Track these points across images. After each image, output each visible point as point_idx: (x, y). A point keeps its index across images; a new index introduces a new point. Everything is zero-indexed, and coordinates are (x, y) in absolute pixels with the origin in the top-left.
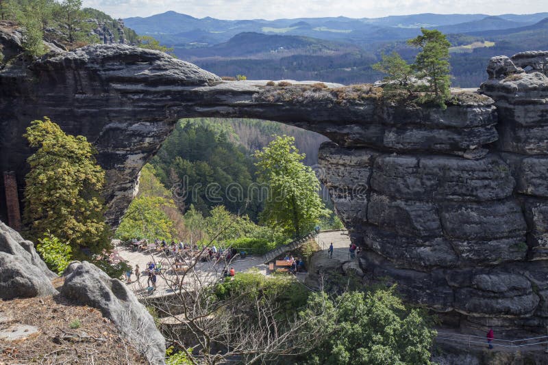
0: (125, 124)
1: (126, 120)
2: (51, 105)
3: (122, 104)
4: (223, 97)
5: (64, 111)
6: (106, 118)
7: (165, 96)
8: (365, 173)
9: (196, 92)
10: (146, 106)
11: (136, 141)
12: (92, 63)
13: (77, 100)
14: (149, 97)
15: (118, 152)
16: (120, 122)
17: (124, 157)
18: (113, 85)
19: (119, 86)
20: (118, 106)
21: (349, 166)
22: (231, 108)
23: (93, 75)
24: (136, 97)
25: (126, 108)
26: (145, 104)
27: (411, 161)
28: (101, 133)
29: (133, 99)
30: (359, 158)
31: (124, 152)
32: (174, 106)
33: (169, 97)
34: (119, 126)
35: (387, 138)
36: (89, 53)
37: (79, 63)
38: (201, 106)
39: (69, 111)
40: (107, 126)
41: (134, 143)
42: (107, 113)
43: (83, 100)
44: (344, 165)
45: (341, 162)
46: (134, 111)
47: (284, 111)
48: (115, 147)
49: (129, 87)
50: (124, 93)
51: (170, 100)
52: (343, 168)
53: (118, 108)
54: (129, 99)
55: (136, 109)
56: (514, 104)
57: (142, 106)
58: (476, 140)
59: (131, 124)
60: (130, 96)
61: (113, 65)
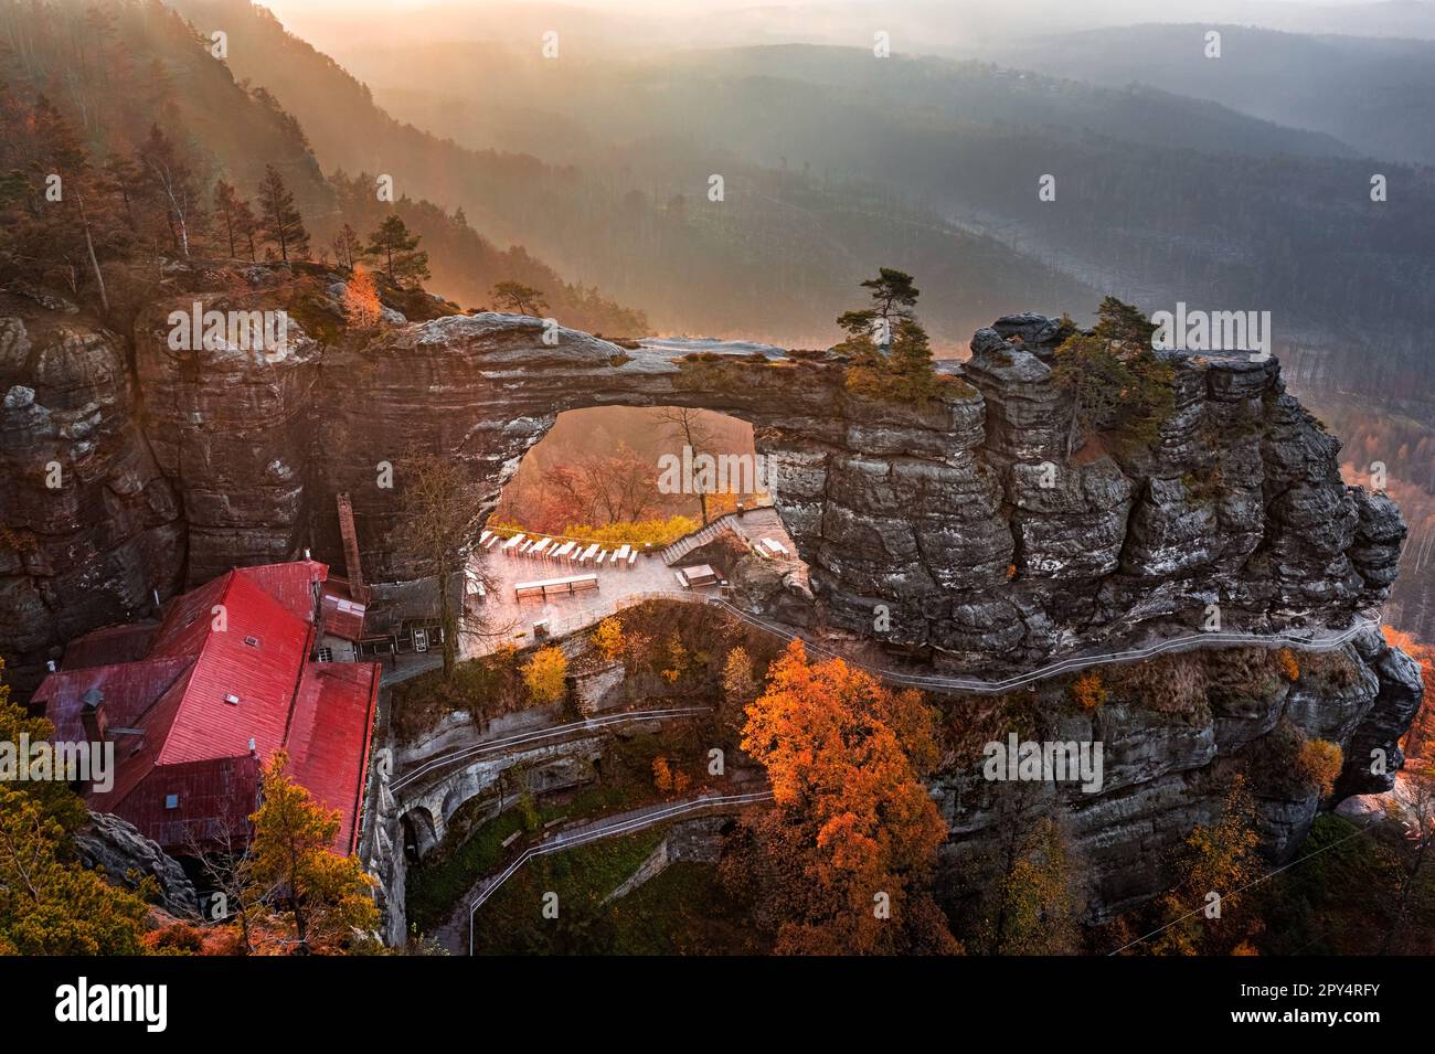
0: (500, 423)
1: (501, 418)
2: (395, 401)
3: (495, 396)
4: (634, 382)
5: (415, 410)
6: (474, 416)
7: (555, 382)
8: (821, 475)
9: (596, 377)
10: (528, 398)
11: (514, 443)
12: (455, 346)
13: (433, 394)
14: (531, 385)
15: (490, 459)
16: (494, 420)
17: (499, 465)
18: (483, 373)
19: (490, 374)
20: (489, 400)
21: (799, 465)
22: (644, 397)
23: (456, 363)
24: (514, 386)
25: (501, 402)
26: (527, 395)
27: (883, 467)
28: (467, 436)
29: (510, 390)
30: (813, 457)
31: (497, 458)
32: (568, 394)
33: (560, 384)
34: (491, 424)
35: (851, 438)
36: (450, 332)
37: (438, 348)
38: (603, 392)
39: (422, 409)
40: (477, 426)
41: (513, 446)
42: (475, 409)
43: (441, 395)
44: (793, 464)
45: (789, 460)
46: (511, 406)
47: (715, 399)
48: (488, 453)
49: (504, 374)
50: (498, 382)
51: (561, 389)
52: (790, 468)
53: (490, 403)
54: (505, 390)
55: (515, 402)
56: (1005, 399)
57: (522, 398)
58: (962, 446)
59: (507, 422)
60: (506, 385)
61: (482, 346)
